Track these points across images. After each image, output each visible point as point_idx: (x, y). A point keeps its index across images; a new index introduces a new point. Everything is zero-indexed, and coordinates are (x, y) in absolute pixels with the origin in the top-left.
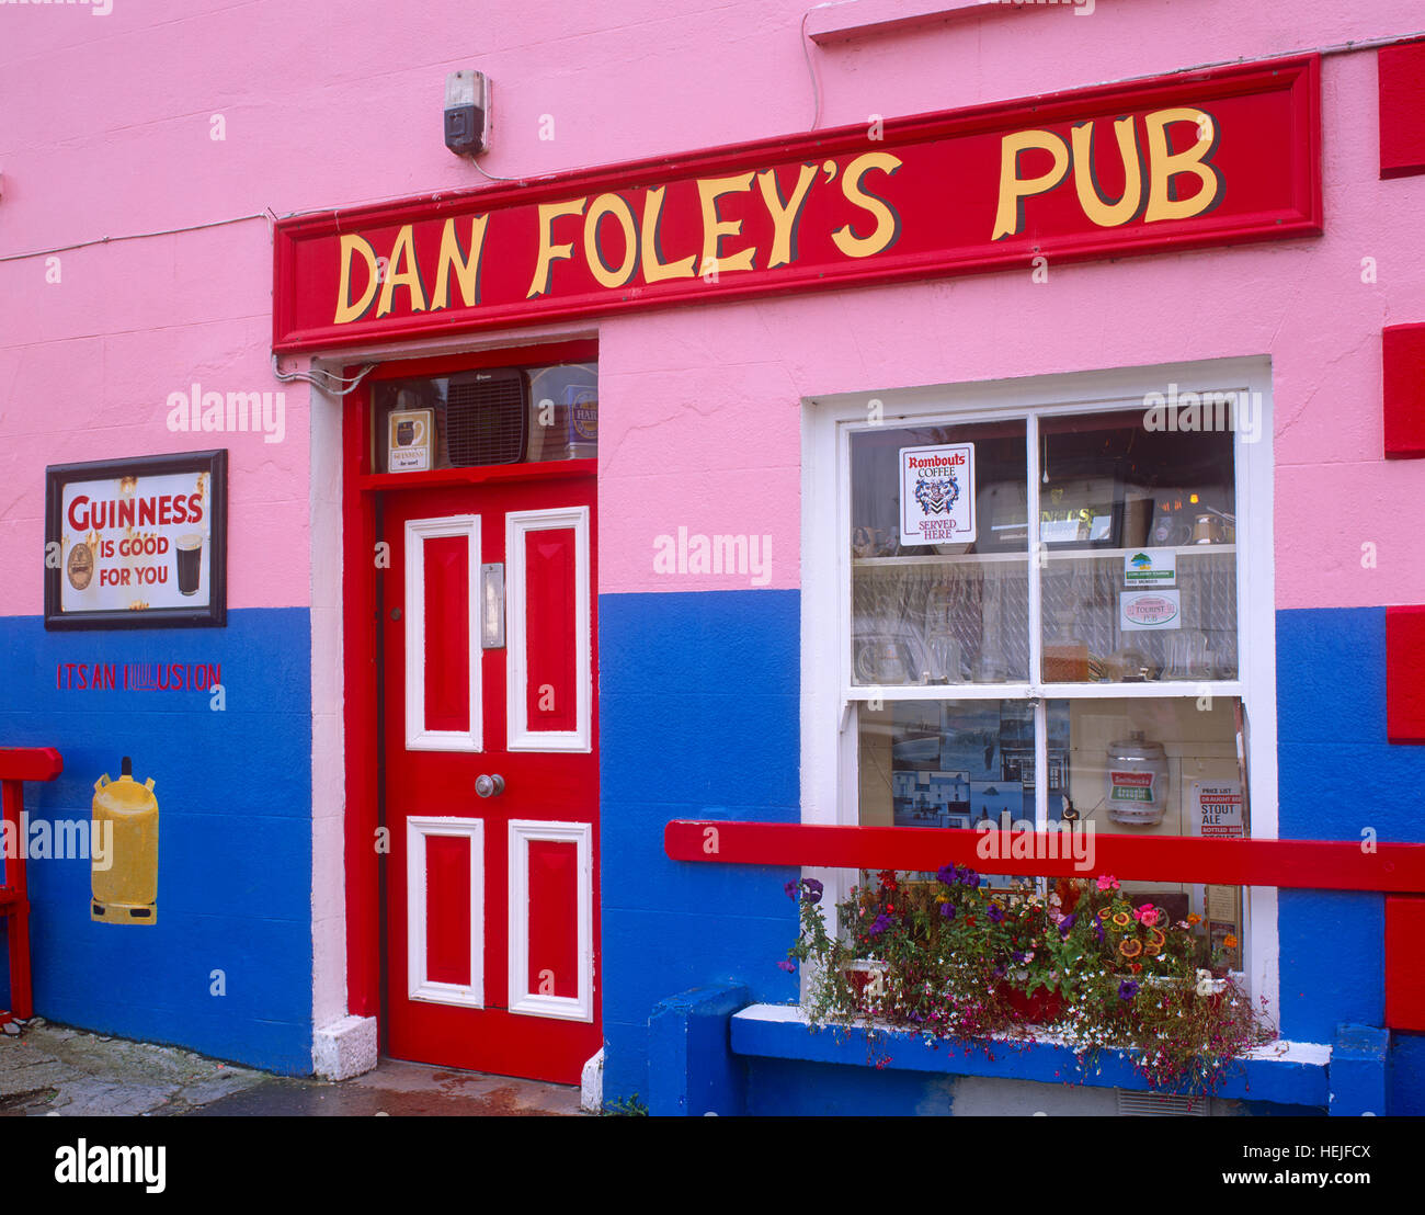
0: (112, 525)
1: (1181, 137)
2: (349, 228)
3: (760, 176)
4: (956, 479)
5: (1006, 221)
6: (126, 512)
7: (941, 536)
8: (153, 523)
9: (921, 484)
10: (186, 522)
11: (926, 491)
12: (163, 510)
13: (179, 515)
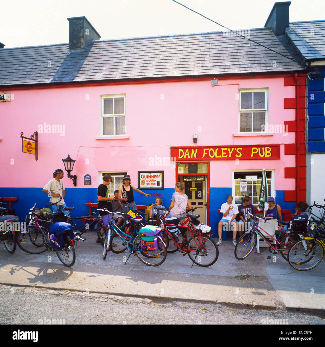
0: (147, 178)
1: (268, 150)
2: (180, 149)
3: (228, 149)
5: (252, 155)
6: (150, 177)
8: (153, 178)
10: (158, 178)
12: (155, 177)
13: (157, 177)
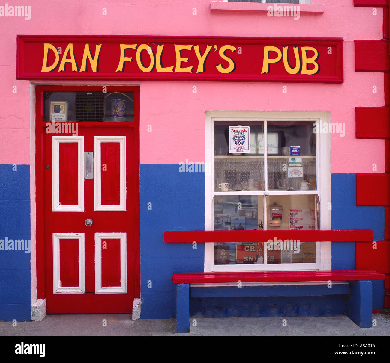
2: (47, 41)
3: (194, 46)
4: (244, 136)
5: (265, 69)
7: (240, 151)
9: (235, 137)
11: (236, 138)
